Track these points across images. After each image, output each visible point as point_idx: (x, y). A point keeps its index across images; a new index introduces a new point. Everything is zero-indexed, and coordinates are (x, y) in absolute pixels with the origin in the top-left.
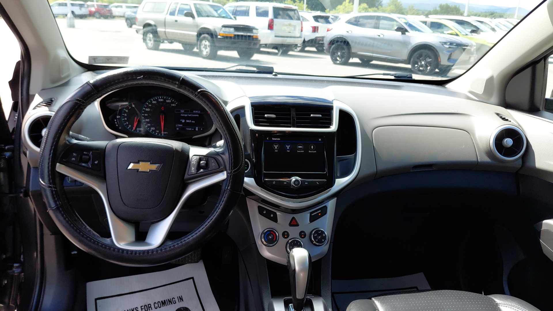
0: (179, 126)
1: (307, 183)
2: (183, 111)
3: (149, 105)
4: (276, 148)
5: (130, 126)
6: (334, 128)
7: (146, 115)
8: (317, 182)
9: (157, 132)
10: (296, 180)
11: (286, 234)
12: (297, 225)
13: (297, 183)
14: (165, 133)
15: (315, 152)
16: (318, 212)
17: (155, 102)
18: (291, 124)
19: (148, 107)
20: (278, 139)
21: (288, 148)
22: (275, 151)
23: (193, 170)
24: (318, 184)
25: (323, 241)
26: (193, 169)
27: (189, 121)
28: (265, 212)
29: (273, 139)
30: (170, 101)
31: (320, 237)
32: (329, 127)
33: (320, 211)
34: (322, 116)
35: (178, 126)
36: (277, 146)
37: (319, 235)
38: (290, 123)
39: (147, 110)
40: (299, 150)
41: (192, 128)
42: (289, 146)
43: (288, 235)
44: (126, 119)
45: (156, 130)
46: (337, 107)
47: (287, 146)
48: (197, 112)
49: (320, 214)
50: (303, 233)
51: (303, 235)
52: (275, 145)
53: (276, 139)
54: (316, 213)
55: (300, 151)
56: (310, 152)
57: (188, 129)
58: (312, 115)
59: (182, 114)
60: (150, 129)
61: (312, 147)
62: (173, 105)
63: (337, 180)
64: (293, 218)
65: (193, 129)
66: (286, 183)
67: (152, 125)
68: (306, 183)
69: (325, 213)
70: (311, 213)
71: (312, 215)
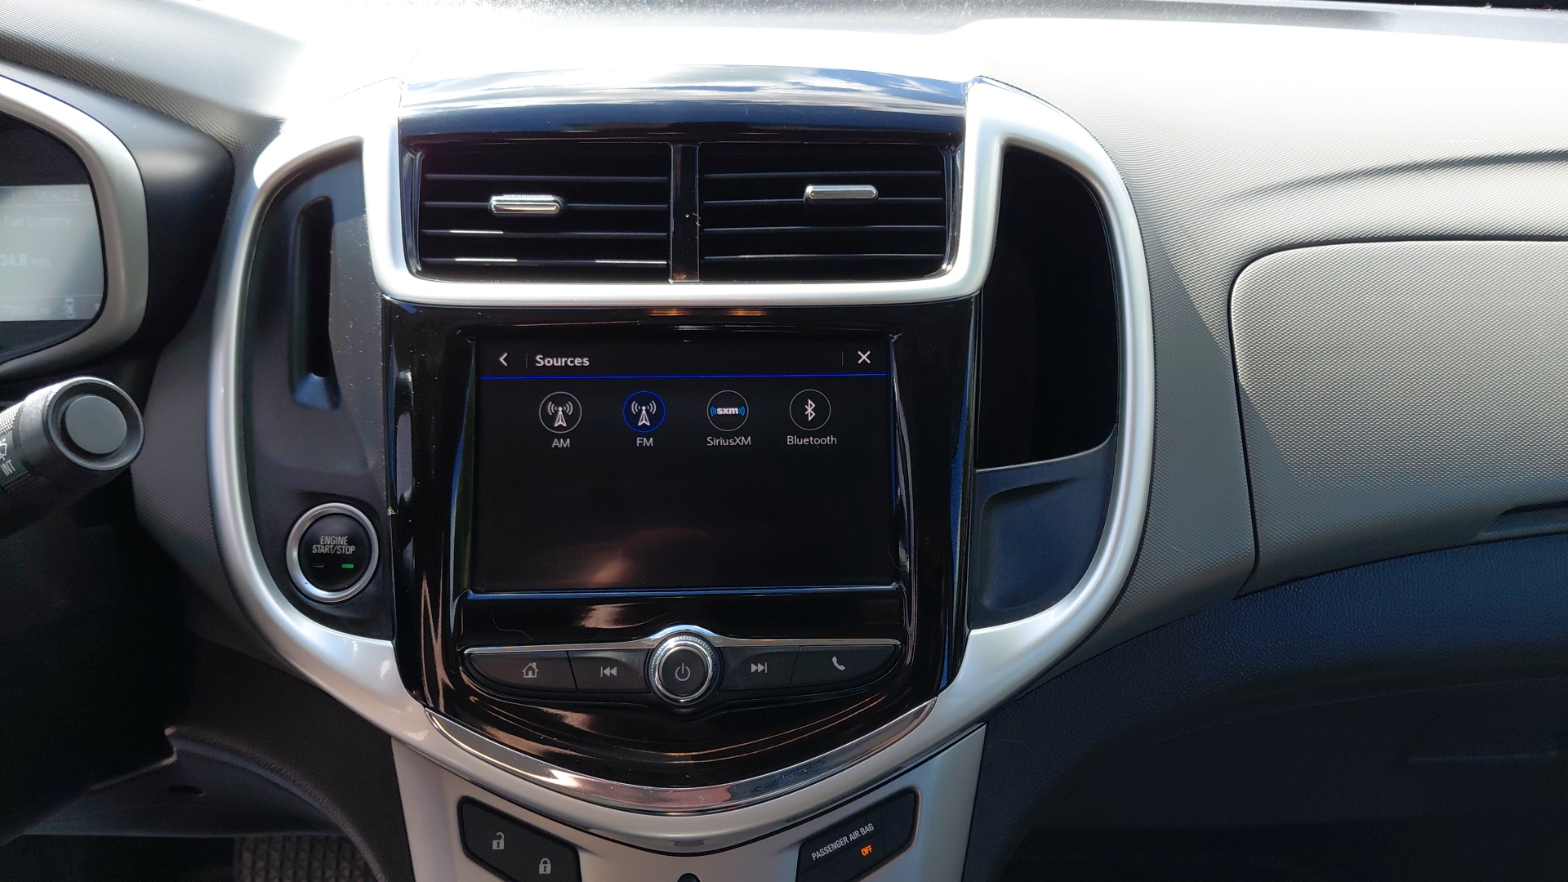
1: (760, 668)
4: (560, 421)
6: (962, 271)
8: (835, 660)
10: (684, 657)
13: (684, 674)
15: (830, 440)
16: (855, 835)
18: (666, 258)
20: (577, 361)
21: (644, 421)
22: (555, 443)
24: (842, 668)
28: (498, 845)
29: (541, 361)
32: (930, 268)
33: (869, 828)
34: (881, 193)
36: (570, 408)
38: (656, 249)
40: (718, 435)
42: (653, 408)
46: (985, 130)
47: (634, 407)
49: (866, 851)
52: (557, 405)
53: (560, 362)
54: (842, 842)
55: (726, 436)
56: (791, 440)
58: (809, 189)
61: (810, 409)
63: (974, 633)
66: (614, 671)
68: (753, 668)
69: (904, 840)
70: (807, 845)
71: (813, 855)
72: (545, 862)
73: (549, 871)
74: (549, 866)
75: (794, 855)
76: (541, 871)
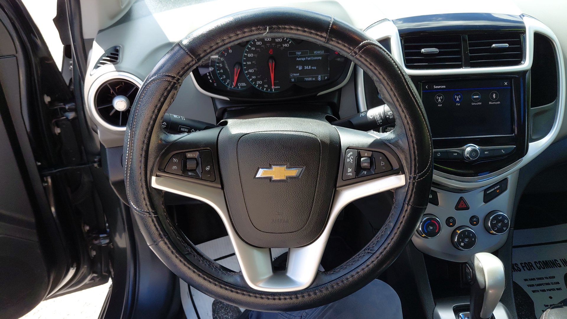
0: (295, 76)
1: (487, 153)
2: (300, 53)
3: (252, 48)
4: (440, 101)
5: (228, 81)
6: (527, 64)
7: (249, 63)
8: (502, 150)
9: (266, 87)
10: (474, 151)
11: (451, 220)
12: (467, 208)
13: (474, 154)
14: (277, 87)
15: (499, 103)
16: (496, 188)
17: (260, 43)
18: (461, 61)
19: (250, 51)
20: (443, 87)
21: (458, 100)
22: (439, 105)
23: (350, 172)
24: (504, 152)
25: (505, 229)
26: (350, 170)
27: (308, 67)
29: (435, 87)
30: (281, 40)
31: (500, 224)
32: (518, 63)
33: (499, 186)
34: (509, 45)
35: (293, 76)
36: (441, 97)
37: (499, 221)
38: (459, 60)
39: (250, 55)
40: (474, 102)
41: (312, 77)
42: (460, 96)
43: (454, 223)
44: (222, 72)
45: (264, 83)
46: (530, 28)
47: (456, 97)
48: (319, 52)
49: (498, 191)
50: (475, 219)
51: (475, 221)
52: (439, 97)
53: (439, 87)
54: (493, 190)
55: (476, 103)
56: (490, 103)
57: (307, 79)
58: (494, 45)
59: (299, 58)
60: (256, 84)
61: (494, 96)
62: (286, 45)
63: (531, 144)
64: (461, 198)
65: (314, 79)
66: (456, 154)
67: (258, 77)
68: (485, 153)
69: (506, 189)
70: (485, 191)
71: (487, 192)
72: (431, 195)
73: (431, 197)
74: (431, 196)
75: (483, 193)
76: (430, 197)
